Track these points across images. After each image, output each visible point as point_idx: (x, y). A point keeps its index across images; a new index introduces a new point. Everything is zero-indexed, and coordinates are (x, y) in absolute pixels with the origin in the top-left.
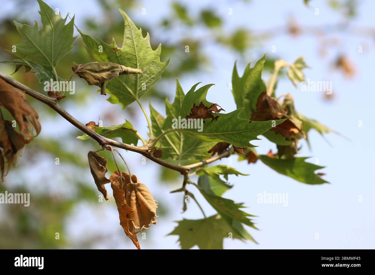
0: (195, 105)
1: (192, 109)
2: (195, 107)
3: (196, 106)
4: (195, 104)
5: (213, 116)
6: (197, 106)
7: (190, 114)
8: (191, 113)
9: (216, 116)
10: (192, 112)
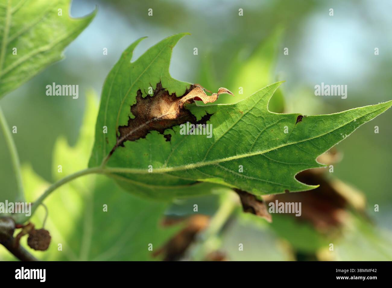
0: (142, 94)
1: (133, 107)
2: (142, 98)
3: (144, 96)
4: (142, 91)
5: (195, 117)
6: (148, 96)
7: (130, 120)
8: (133, 117)
9: (203, 114)
10: (134, 114)
